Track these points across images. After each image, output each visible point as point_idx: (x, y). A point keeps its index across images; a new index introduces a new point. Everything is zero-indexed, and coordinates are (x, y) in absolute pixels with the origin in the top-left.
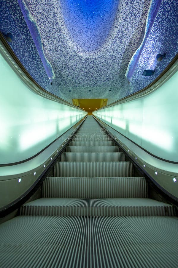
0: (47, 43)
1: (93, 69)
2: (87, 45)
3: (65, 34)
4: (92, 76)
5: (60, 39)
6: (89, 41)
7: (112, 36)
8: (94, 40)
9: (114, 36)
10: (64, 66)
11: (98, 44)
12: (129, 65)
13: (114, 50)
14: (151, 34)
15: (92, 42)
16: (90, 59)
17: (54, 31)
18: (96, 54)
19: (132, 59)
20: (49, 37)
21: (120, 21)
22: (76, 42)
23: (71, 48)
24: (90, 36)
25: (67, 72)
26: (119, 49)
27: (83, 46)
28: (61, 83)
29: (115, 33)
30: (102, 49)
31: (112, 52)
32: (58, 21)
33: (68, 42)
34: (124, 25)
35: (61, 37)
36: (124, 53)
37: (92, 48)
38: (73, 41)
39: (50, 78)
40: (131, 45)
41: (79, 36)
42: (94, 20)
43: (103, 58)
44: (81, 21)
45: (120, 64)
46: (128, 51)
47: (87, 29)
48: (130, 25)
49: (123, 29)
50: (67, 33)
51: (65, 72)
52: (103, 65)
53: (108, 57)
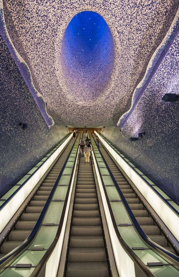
0: (49, 99)
1: (88, 113)
2: (84, 94)
3: (65, 91)
4: (87, 118)
5: (61, 95)
6: (86, 90)
7: (106, 93)
8: (90, 90)
9: (108, 94)
10: (62, 112)
11: (94, 94)
12: (120, 119)
13: (108, 103)
14: (136, 109)
15: (88, 92)
16: (86, 106)
17: (55, 90)
18: (92, 103)
19: (122, 117)
20: (51, 95)
21: (112, 86)
22: (74, 95)
23: (69, 100)
24: (86, 86)
25: (65, 116)
26: (112, 102)
27: (80, 96)
28: (59, 122)
29: (108, 92)
30: (97, 100)
31: (106, 104)
32: (60, 84)
33: (67, 96)
34: (116, 88)
35: (61, 93)
36: (117, 106)
37: (88, 97)
38: (71, 94)
39: (49, 126)
40: (122, 102)
41: (77, 88)
42: (90, 70)
43: (98, 107)
44: (79, 71)
45: (112, 112)
46: (120, 105)
47: (84, 79)
48: (120, 90)
49: (115, 91)
50: (67, 90)
51: (63, 116)
52: (98, 111)
53: (102, 106)
